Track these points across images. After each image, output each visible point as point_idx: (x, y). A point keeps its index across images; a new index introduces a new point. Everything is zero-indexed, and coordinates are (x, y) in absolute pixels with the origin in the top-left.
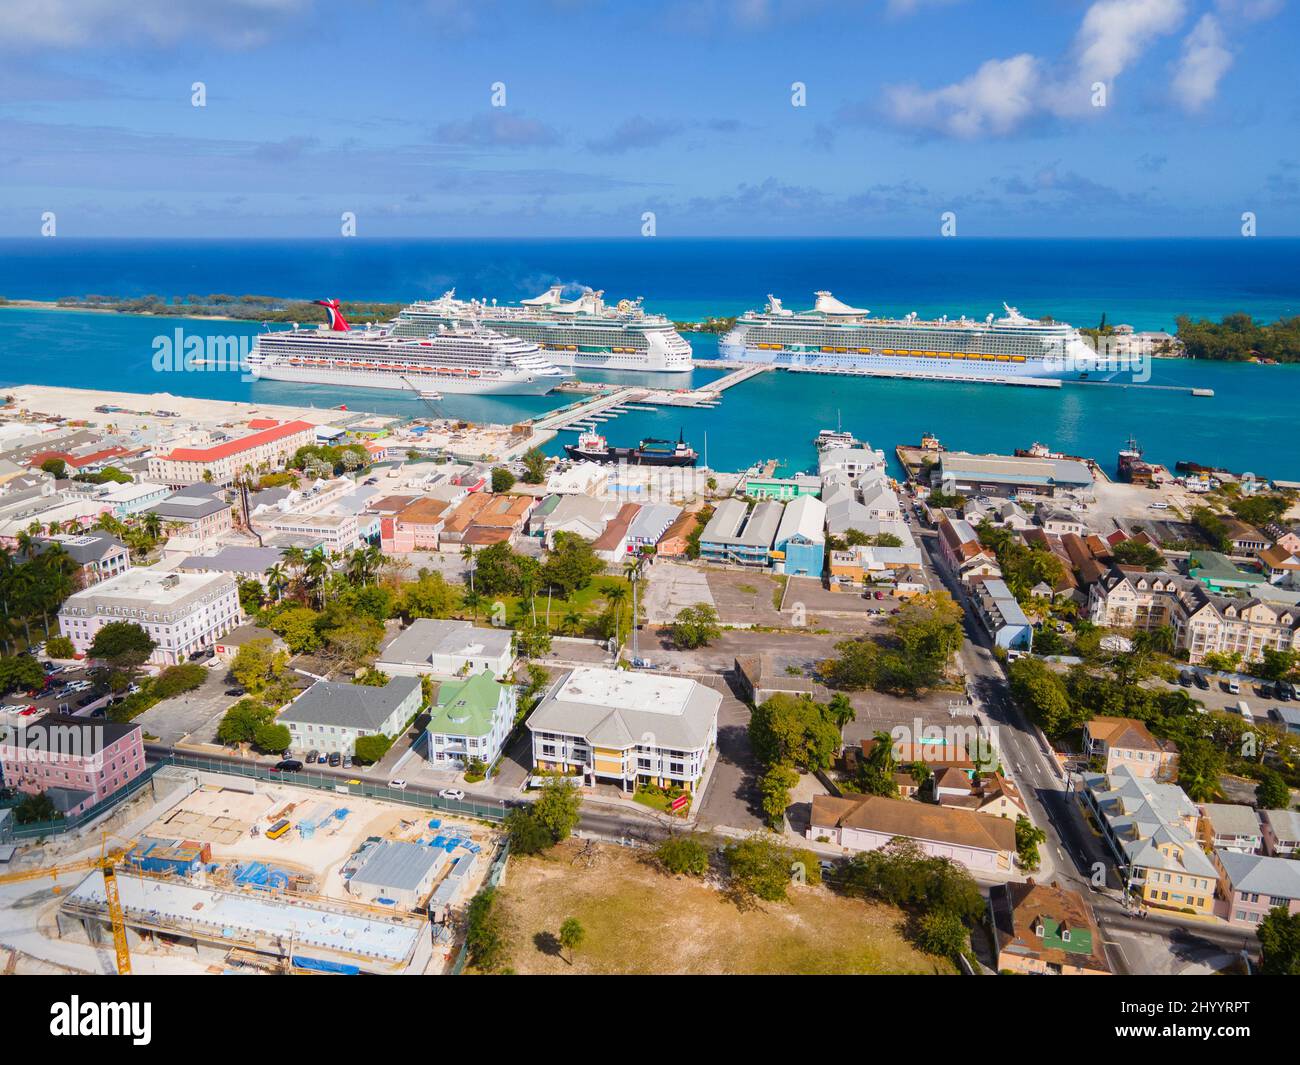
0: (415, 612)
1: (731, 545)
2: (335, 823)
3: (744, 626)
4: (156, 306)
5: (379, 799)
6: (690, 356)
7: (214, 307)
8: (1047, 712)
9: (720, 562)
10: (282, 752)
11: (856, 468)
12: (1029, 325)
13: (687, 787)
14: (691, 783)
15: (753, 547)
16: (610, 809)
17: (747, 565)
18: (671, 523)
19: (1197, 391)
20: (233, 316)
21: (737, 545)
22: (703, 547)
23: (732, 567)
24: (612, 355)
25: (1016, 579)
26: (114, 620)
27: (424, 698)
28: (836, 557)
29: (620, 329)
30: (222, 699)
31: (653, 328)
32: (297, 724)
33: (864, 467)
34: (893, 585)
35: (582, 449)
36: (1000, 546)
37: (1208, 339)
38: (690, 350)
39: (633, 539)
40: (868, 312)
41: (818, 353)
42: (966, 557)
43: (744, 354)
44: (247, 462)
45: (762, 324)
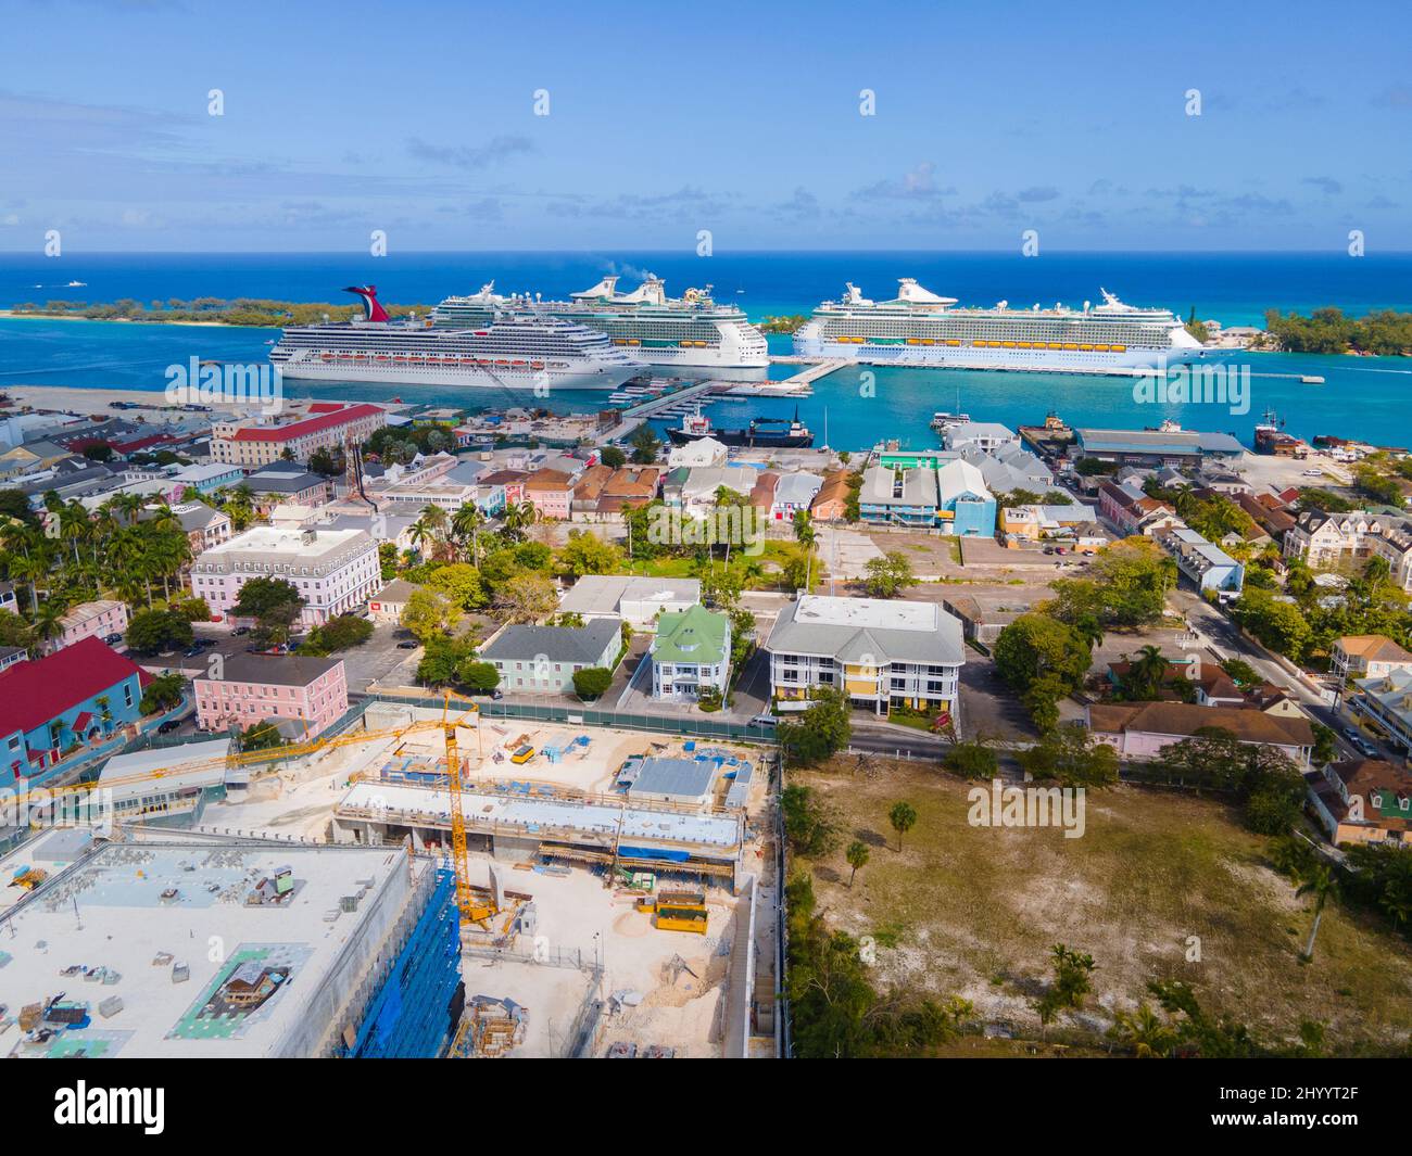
0: (579, 568)
1: (894, 506)
2: (580, 750)
3: (932, 578)
4: (132, 311)
5: (617, 727)
6: (766, 349)
7: (203, 312)
8: (1290, 635)
9: (882, 524)
10: (491, 693)
11: (990, 443)
12: (1130, 311)
13: (944, 707)
14: (949, 702)
15: (919, 507)
16: (868, 730)
17: (913, 526)
18: (816, 491)
19: (1306, 379)
20: (227, 321)
21: (900, 506)
22: (863, 509)
23: (896, 529)
24: (680, 349)
25: (1207, 529)
26: (254, 576)
27: (623, 642)
28: (1010, 514)
29: (689, 321)
30: (395, 652)
31: (724, 318)
32: (505, 662)
33: (998, 441)
34: (1074, 540)
35: (687, 431)
36: (1180, 500)
37: (1303, 332)
38: (766, 343)
39: (782, 505)
40: (955, 300)
41: (903, 346)
42: (1145, 512)
43: (822, 349)
44: (319, 445)
45: (842, 315)
